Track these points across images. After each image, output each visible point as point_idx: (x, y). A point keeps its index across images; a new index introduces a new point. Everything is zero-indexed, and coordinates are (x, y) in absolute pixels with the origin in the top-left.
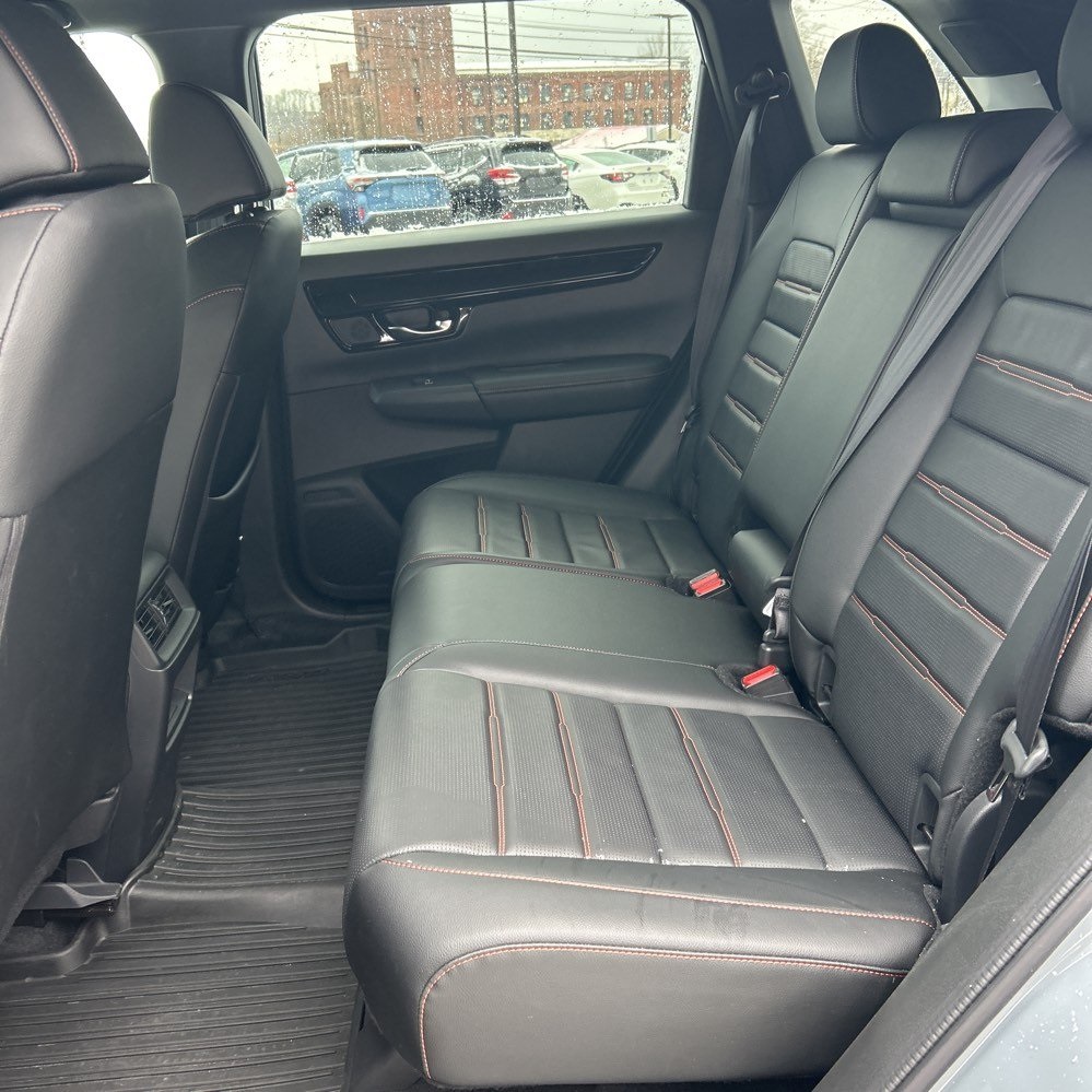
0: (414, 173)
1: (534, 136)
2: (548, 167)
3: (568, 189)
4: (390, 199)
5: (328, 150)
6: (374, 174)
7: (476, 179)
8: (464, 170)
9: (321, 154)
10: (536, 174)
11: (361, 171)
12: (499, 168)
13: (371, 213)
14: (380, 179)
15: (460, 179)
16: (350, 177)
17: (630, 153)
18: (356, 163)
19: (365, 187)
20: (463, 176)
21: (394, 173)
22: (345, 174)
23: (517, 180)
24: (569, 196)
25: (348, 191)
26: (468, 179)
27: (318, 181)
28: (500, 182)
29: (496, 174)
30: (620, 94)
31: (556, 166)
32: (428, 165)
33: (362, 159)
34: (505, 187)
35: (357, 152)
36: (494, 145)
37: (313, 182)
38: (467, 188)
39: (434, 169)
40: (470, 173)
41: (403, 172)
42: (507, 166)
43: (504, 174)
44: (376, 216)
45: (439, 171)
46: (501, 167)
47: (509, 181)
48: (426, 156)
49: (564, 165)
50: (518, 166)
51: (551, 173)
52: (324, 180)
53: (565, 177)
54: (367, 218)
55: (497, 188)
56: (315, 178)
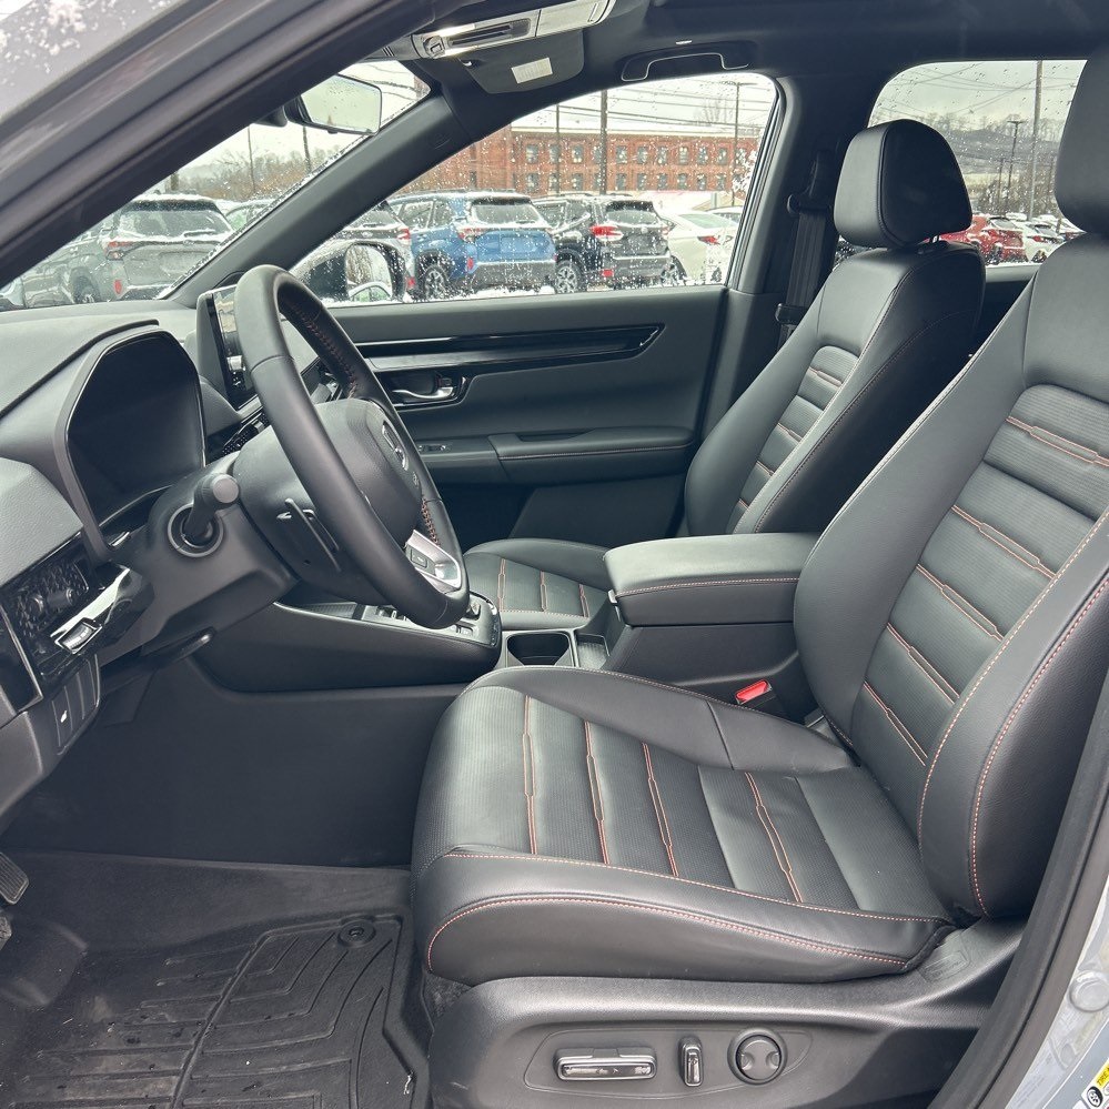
0: (524, 226)
1: (635, 196)
2: (650, 226)
3: (667, 249)
4: (497, 251)
5: (439, 199)
6: (485, 225)
7: (578, 235)
8: (566, 226)
9: (432, 203)
10: (637, 233)
11: (473, 222)
12: (601, 225)
13: (479, 263)
14: (490, 230)
15: (561, 234)
16: (461, 227)
17: (728, 217)
18: (467, 213)
19: (475, 238)
20: (565, 231)
21: (505, 225)
22: (455, 223)
23: (619, 238)
24: (668, 255)
25: (459, 240)
26: (570, 235)
27: (426, 229)
28: (603, 238)
29: (599, 231)
30: (673, 157)
31: (658, 226)
32: (536, 219)
33: (473, 210)
34: (608, 243)
35: (469, 204)
36: (598, 203)
37: (421, 231)
38: (570, 243)
39: (541, 223)
40: (573, 229)
41: (513, 225)
42: (610, 223)
43: (608, 231)
44: (484, 266)
45: (546, 225)
46: (605, 224)
47: (612, 239)
48: (535, 210)
49: (665, 225)
50: (622, 224)
51: (652, 233)
52: (433, 229)
53: (665, 237)
54: (475, 268)
55: (600, 244)
56: (424, 226)
